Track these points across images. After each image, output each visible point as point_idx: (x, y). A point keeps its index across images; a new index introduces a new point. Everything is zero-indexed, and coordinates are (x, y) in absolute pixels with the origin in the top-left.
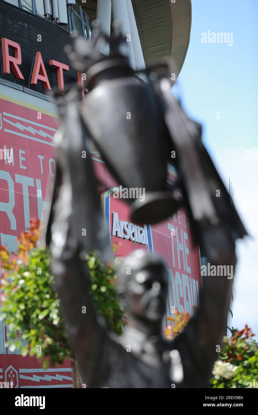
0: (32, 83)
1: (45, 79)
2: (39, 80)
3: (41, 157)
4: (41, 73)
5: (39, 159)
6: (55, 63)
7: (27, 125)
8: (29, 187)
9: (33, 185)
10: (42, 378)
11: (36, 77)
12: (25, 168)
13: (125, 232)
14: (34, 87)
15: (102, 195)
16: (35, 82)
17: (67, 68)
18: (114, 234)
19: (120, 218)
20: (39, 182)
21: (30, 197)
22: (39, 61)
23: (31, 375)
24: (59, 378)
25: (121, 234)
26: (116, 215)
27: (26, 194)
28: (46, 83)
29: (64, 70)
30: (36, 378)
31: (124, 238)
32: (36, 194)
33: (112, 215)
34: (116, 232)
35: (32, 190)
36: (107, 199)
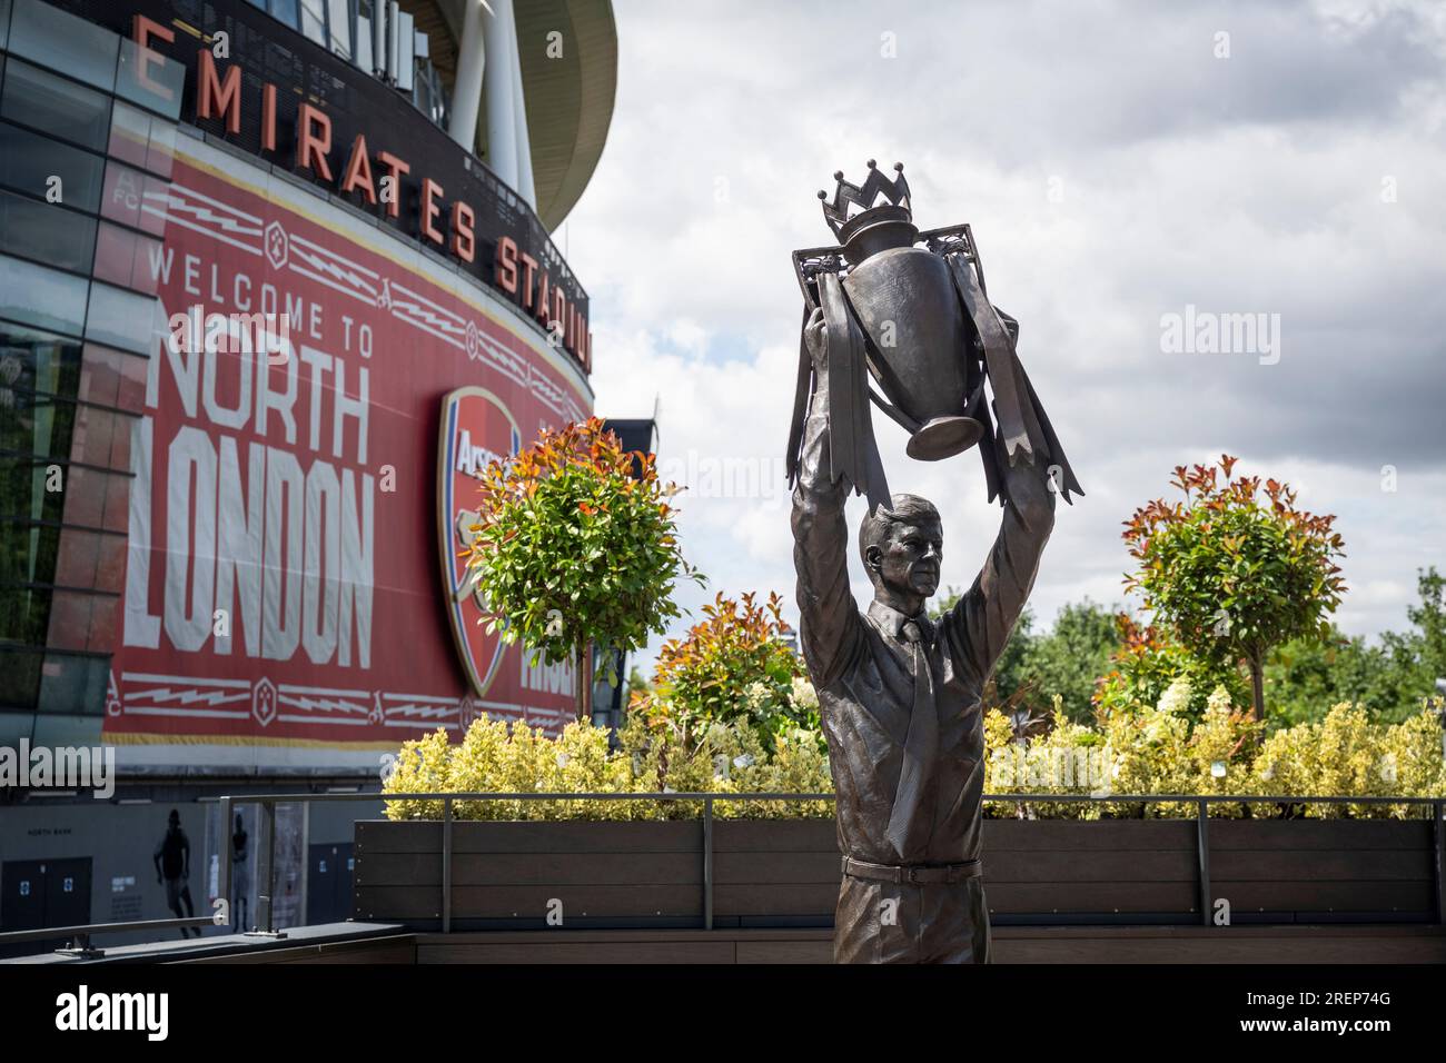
0: (344, 188)
1: (367, 184)
2: (357, 186)
3: (348, 321)
4: (362, 172)
5: (344, 324)
6: (387, 158)
7: (329, 261)
8: (324, 372)
9: (329, 368)
10: (315, 704)
11: (354, 179)
12: (318, 336)
13: (478, 467)
14: (345, 195)
15: (444, 398)
16: (351, 188)
17: (406, 168)
18: (460, 468)
19: (474, 442)
20: (340, 364)
21: (323, 389)
22: (362, 152)
23: (297, 697)
24: (344, 706)
25: (471, 470)
26: (466, 435)
27: (317, 382)
28: (367, 191)
29: (401, 172)
30: (306, 704)
31: (476, 478)
32: (333, 384)
33: (459, 435)
34: (464, 465)
35: (328, 377)
36: (454, 405)
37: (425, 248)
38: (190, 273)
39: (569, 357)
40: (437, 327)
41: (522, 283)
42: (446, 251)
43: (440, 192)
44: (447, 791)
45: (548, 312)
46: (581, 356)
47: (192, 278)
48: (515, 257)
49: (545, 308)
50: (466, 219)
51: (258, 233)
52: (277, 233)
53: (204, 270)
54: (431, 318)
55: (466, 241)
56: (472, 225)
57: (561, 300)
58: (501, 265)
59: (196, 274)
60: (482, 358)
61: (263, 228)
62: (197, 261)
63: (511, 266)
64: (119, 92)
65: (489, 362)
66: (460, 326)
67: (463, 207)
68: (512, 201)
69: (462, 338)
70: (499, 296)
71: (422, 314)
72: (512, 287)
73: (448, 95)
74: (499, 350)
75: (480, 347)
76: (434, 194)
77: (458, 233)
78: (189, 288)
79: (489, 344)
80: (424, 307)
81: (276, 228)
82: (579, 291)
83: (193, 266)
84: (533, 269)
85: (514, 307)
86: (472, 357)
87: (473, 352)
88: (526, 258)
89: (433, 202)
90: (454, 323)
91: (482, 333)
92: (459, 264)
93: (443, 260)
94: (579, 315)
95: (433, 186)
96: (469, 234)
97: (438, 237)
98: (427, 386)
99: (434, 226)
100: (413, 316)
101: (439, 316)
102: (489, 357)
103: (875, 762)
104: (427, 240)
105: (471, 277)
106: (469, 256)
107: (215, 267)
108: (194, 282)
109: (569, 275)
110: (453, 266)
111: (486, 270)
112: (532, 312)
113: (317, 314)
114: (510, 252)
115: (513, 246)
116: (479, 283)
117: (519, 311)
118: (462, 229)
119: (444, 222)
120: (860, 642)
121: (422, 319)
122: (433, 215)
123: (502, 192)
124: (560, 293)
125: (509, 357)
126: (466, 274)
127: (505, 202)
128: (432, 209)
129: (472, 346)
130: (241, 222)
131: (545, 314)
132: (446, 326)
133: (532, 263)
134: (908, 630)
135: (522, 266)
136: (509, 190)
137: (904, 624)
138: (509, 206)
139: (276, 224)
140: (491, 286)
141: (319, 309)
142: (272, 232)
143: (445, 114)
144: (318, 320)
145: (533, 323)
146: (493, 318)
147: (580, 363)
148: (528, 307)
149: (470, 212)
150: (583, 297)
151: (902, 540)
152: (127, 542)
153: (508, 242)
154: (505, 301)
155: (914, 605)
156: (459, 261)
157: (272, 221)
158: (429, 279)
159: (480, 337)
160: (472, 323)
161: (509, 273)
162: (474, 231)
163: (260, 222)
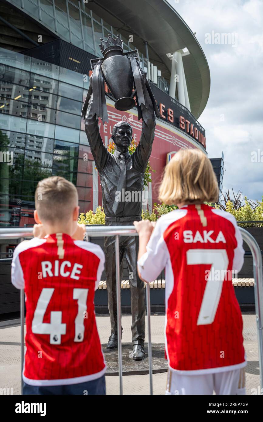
15: (167, 154)
36: (170, 156)
37: (161, 120)
38: (105, 128)
39: (200, 144)
40: (165, 138)
41: (186, 127)
42: (166, 120)
43: (164, 106)
44: (90, 224)
45: (193, 133)
46: (203, 144)
47: (105, 129)
48: (184, 121)
49: (192, 133)
50: (171, 113)
51: (121, 118)
52: (125, 118)
53: (108, 127)
54: (163, 136)
55: (171, 118)
56: (173, 114)
57: (197, 131)
58: (181, 123)
59: (106, 128)
60: (177, 145)
61: (121, 117)
62: (106, 125)
63: (183, 123)
64: (84, 88)
65: (178, 146)
66: (171, 137)
67: (170, 110)
68: (183, 108)
69: (171, 140)
70: (180, 130)
71: (161, 135)
72: (184, 128)
73: (169, 85)
74: (181, 143)
75: (176, 142)
76: (163, 107)
77: (169, 115)
78: (105, 132)
79: (178, 141)
80: (161, 133)
81: (125, 117)
82: (202, 129)
83: (105, 127)
84: (189, 124)
85: (184, 133)
86: (174, 145)
87: (174, 143)
88: (187, 121)
89: (163, 109)
90: (169, 137)
91: (176, 139)
92: (170, 123)
93: (166, 122)
94: (202, 134)
95: (162, 105)
96: (172, 116)
97: (164, 117)
98: (163, 152)
99: (163, 114)
100: (159, 136)
101: (166, 135)
102: (178, 144)
103: (110, 190)
104: (162, 118)
105: (173, 126)
106: (172, 121)
107: (110, 127)
108: (106, 130)
109: (199, 125)
110: (168, 124)
111: (177, 124)
112: (189, 133)
113: (135, 136)
114: (183, 120)
115: (183, 118)
116: (175, 127)
117: (186, 133)
118: (170, 115)
119: (165, 113)
120: (108, 159)
121: (161, 136)
122: (163, 112)
123: (181, 106)
124: (196, 129)
125: (184, 144)
126: (172, 125)
127: (181, 108)
128: (163, 111)
129: (174, 142)
130: (116, 116)
131: (193, 134)
132: (167, 138)
133: (189, 122)
134: (122, 156)
135: (186, 123)
136: (182, 105)
137: (120, 155)
138: (183, 109)
139: (125, 116)
140: (178, 128)
141: (136, 135)
142: (124, 118)
143: (168, 90)
144: (136, 138)
145: (189, 136)
146: (179, 135)
147: (203, 146)
148: (188, 132)
149: (172, 111)
150: (204, 130)
151: (119, 132)
152: (93, 190)
153: (182, 117)
154: (182, 131)
155: (124, 150)
156: (170, 122)
157: (124, 115)
158: (163, 127)
159: (176, 140)
160: (174, 137)
161: (183, 125)
162: (173, 115)
163: (121, 116)
